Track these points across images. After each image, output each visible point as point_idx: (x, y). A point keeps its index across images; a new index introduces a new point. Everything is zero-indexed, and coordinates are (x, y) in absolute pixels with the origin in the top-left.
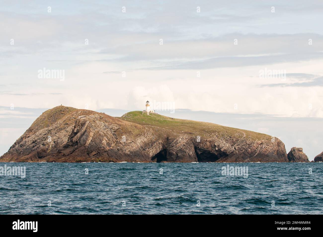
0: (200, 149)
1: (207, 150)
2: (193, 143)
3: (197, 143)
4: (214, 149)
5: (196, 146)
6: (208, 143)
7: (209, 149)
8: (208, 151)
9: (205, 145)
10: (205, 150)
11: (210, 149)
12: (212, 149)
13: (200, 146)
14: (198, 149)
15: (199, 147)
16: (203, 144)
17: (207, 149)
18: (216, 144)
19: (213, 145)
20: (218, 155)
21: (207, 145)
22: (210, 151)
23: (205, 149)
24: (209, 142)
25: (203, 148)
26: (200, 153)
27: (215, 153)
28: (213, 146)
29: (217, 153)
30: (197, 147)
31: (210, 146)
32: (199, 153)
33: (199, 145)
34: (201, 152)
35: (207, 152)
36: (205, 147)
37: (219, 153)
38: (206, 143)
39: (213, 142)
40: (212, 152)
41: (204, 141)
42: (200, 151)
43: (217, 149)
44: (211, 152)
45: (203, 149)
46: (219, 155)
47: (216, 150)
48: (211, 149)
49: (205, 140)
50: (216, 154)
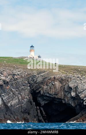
0: (43, 95)
1: (56, 97)
2: (29, 85)
3: (36, 83)
4: (69, 95)
5: (33, 89)
6: (57, 84)
7: (59, 96)
8: (58, 98)
9: (50, 88)
10: (51, 97)
11: (61, 95)
12: (65, 95)
13: (43, 88)
14: (39, 95)
15: (40, 91)
16: (47, 85)
17: (57, 95)
18: (71, 85)
19: (66, 87)
20: (76, 106)
21: (55, 87)
22: (61, 99)
23: (51, 94)
24: (60, 81)
25: (48, 93)
26: (43, 103)
27: (70, 103)
28: (66, 89)
29: (75, 103)
30: (37, 91)
31: (61, 90)
32: (41, 103)
33: (40, 87)
34: (46, 102)
35: (56, 102)
36: (52, 92)
37: (78, 102)
38: (54, 84)
39: (68, 81)
40: (65, 100)
41: (49, 79)
42: (44, 100)
43: (73, 94)
44: (63, 102)
45: (48, 95)
46: (78, 107)
47: (72, 97)
48: (63, 96)
49: (52, 77)
50: (73, 105)
